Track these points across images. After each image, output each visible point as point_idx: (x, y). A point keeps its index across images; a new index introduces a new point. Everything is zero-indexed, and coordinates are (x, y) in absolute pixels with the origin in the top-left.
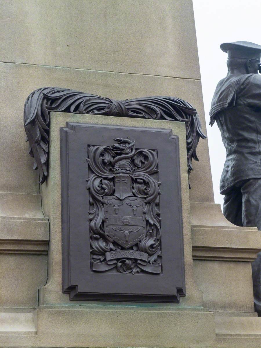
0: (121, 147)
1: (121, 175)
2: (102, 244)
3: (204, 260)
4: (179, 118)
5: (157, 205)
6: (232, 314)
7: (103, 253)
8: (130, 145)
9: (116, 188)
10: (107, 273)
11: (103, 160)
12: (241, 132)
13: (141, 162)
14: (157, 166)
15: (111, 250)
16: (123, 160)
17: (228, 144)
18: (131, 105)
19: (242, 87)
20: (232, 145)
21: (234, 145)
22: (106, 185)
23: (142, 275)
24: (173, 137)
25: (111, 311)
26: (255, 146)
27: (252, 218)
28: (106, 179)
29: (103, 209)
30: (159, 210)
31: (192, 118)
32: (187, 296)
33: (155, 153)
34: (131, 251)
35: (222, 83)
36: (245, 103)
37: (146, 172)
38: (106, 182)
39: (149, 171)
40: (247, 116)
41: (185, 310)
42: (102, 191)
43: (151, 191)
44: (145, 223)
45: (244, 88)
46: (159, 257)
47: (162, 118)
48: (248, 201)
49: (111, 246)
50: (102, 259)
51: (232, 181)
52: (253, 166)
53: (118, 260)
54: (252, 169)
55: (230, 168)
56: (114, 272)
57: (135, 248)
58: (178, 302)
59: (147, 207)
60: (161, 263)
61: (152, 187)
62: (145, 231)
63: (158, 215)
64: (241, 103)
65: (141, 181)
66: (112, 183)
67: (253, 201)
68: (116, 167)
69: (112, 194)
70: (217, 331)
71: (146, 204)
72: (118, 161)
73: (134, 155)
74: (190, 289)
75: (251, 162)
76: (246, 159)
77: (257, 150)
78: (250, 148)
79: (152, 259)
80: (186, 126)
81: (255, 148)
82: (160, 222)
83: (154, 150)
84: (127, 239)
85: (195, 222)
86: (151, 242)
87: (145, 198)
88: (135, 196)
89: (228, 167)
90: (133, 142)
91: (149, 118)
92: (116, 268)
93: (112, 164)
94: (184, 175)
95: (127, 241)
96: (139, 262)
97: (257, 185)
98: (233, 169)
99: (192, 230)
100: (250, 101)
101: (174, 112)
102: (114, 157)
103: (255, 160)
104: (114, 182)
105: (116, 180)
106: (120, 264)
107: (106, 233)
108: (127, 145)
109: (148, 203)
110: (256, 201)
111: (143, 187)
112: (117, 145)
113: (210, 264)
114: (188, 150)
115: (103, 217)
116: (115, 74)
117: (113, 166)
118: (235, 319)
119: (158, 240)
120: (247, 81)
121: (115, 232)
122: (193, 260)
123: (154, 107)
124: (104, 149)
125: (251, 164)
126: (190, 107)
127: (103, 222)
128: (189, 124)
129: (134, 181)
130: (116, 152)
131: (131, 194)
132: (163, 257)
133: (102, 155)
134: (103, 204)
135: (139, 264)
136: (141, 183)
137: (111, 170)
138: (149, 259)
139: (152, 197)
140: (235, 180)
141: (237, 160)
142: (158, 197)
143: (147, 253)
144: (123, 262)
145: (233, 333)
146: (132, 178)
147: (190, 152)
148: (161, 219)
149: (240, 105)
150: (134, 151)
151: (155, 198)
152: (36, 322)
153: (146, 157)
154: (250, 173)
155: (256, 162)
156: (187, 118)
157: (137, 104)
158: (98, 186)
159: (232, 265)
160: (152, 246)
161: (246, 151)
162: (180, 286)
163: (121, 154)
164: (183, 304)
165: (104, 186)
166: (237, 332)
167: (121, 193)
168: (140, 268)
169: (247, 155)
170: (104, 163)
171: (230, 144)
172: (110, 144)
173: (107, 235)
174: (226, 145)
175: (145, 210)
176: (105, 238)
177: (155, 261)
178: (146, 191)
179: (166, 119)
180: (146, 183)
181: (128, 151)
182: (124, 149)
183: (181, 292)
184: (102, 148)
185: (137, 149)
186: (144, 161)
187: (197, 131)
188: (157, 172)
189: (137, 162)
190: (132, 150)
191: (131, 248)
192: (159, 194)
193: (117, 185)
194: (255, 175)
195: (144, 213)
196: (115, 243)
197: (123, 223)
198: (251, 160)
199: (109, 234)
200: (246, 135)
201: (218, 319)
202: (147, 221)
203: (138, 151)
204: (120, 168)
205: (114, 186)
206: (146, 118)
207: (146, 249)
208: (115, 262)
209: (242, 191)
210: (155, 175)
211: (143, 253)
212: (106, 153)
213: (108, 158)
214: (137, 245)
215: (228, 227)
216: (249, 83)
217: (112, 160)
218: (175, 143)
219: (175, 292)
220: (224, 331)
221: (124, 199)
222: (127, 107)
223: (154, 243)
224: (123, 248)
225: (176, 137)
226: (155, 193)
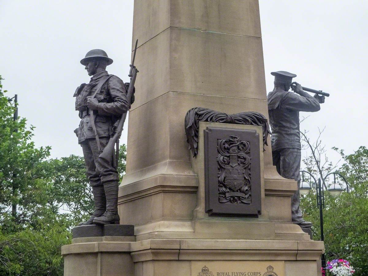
0: (233, 140)
1: (233, 154)
2: (224, 189)
3: (269, 196)
4: (259, 124)
5: (249, 169)
6: (282, 223)
7: (224, 193)
8: (237, 139)
9: (230, 161)
10: (226, 203)
11: (224, 147)
12: (281, 122)
13: (242, 147)
14: (250, 150)
15: (228, 192)
16: (234, 147)
17: (273, 127)
18: (237, 117)
19: (284, 99)
20: (276, 128)
21: (277, 128)
22: (226, 159)
23: (242, 204)
24: (257, 134)
25: (227, 221)
26: (289, 130)
27: (286, 169)
28: (226, 156)
29: (224, 171)
30: (250, 172)
31: (266, 124)
32: (262, 215)
33: (248, 143)
34: (237, 192)
35: (272, 94)
36: (285, 107)
37: (244, 153)
38: (226, 158)
39: (246, 152)
40: (285, 114)
41: (260, 221)
42: (224, 162)
43: (246, 162)
44: (244, 178)
45: (285, 100)
46: (250, 195)
47: (251, 124)
48: (284, 160)
49: (228, 190)
50: (224, 196)
51: (275, 148)
52: (287, 141)
53: (231, 197)
54: (287, 143)
55: (274, 141)
56: (229, 203)
57: (239, 191)
58: (258, 217)
59: (245, 170)
60: (251, 198)
61: (247, 160)
62: (243, 182)
63: (250, 174)
64: (283, 107)
65: (243, 157)
66: (228, 159)
67: (287, 160)
68: (231, 151)
69: (229, 164)
70: (276, 232)
71: (244, 169)
72: (231, 147)
73: (239, 144)
74: (264, 211)
75: (286, 139)
76: (284, 137)
77: (290, 132)
78: (286, 131)
79: (247, 196)
80: (263, 128)
81: (289, 131)
82: (250, 178)
83: (248, 142)
84: (236, 187)
85: (266, 177)
86: (246, 188)
87: (244, 166)
88: (239, 165)
89: (273, 139)
90: (239, 137)
91: (245, 124)
92: (230, 201)
93: (228, 149)
94: (262, 154)
95: (235, 188)
96: (241, 198)
97: (289, 152)
98: (276, 142)
99: (265, 181)
100: (287, 106)
101: (257, 121)
102: (229, 145)
103: (289, 138)
104: (229, 158)
105: (231, 157)
106: (232, 199)
107: (226, 184)
108: (236, 139)
109: (245, 168)
110: (289, 160)
111: (243, 160)
112: (231, 139)
113: (272, 198)
114: (264, 140)
115: (224, 176)
116: (226, 97)
117: (229, 150)
118: (283, 225)
119: (249, 187)
120: (287, 96)
121: (230, 183)
122: (265, 196)
123: (247, 118)
124: (225, 141)
125: (287, 140)
126: (265, 118)
127: (225, 178)
128: (264, 127)
129: (239, 157)
130: (230, 143)
131: (237, 164)
132: (252, 196)
133: (224, 144)
134: (224, 169)
135: (241, 199)
136: (242, 158)
137: (228, 152)
138: (246, 196)
139: (247, 165)
140: (277, 148)
141: (278, 137)
142: (250, 165)
143: (244, 193)
144: (234, 198)
145: (282, 233)
146: (238, 156)
147: (264, 142)
148: (251, 176)
149: (282, 108)
150: (239, 142)
151: (248, 166)
152: (193, 227)
153: (244, 145)
154: (286, 145)
155: (289, 139)
156: (263, 124)
157: (239, 117)
158: (222, 160)
159: (282, 198)
160: (247, 190)
161: (283, 132)
162: (259, 210)
163: (233, 144)
164: (260, 218)
165: (225, 160)
166: (285, 232)
167: (233, 164)
168: (241, 201)
169: (284, 135)
170: (225, 148)
171: (274, 127)
172: (228, 138)
173: (227, 185)
174: (272, 128)
175: (244, 172)
176: (225, 186)
177: (248, 197)
178: (244, 162)
179: (253, 125)
180: (245, 159)
181: (236, 142)
182: (234, 141)
183: (259, 212)
184: (224, 141)
185: (240, 141)
186: (243, 147)
187: (268, 131)
188: (249, 153)
189: (240, 147)
190: (238, 141)
191: (237, 191)
192: (250, 164)
193: (231, 159)
194: (289, 146)
195: (243, 174)
196: (230, 189)
197: (234, 178)
198: (286, 138)
199: (227, 184)
200: (284, 124)
201: (276, 225)
202: (245, 178)
203: (241, 142)
204: (232, 151)
205: (229, 160)
206: (244, 124)
207: (244, 192)
208: (230, 198)
209: (281, 154)
210: (248, 154)
211: (243, 193)
212: (226, 143)
213: (227, 146)
214: (240, 189)
215: (281, 180)
216: (287, 97)
217: (229, 147)
218: (258, 137)
219: (257, 213)
220: (279, 232)
221: (234, 167)
222: (235, 118)
223: (248, 188)
224: (233, 191)
225: (258, 134)
226: (249, 163)
